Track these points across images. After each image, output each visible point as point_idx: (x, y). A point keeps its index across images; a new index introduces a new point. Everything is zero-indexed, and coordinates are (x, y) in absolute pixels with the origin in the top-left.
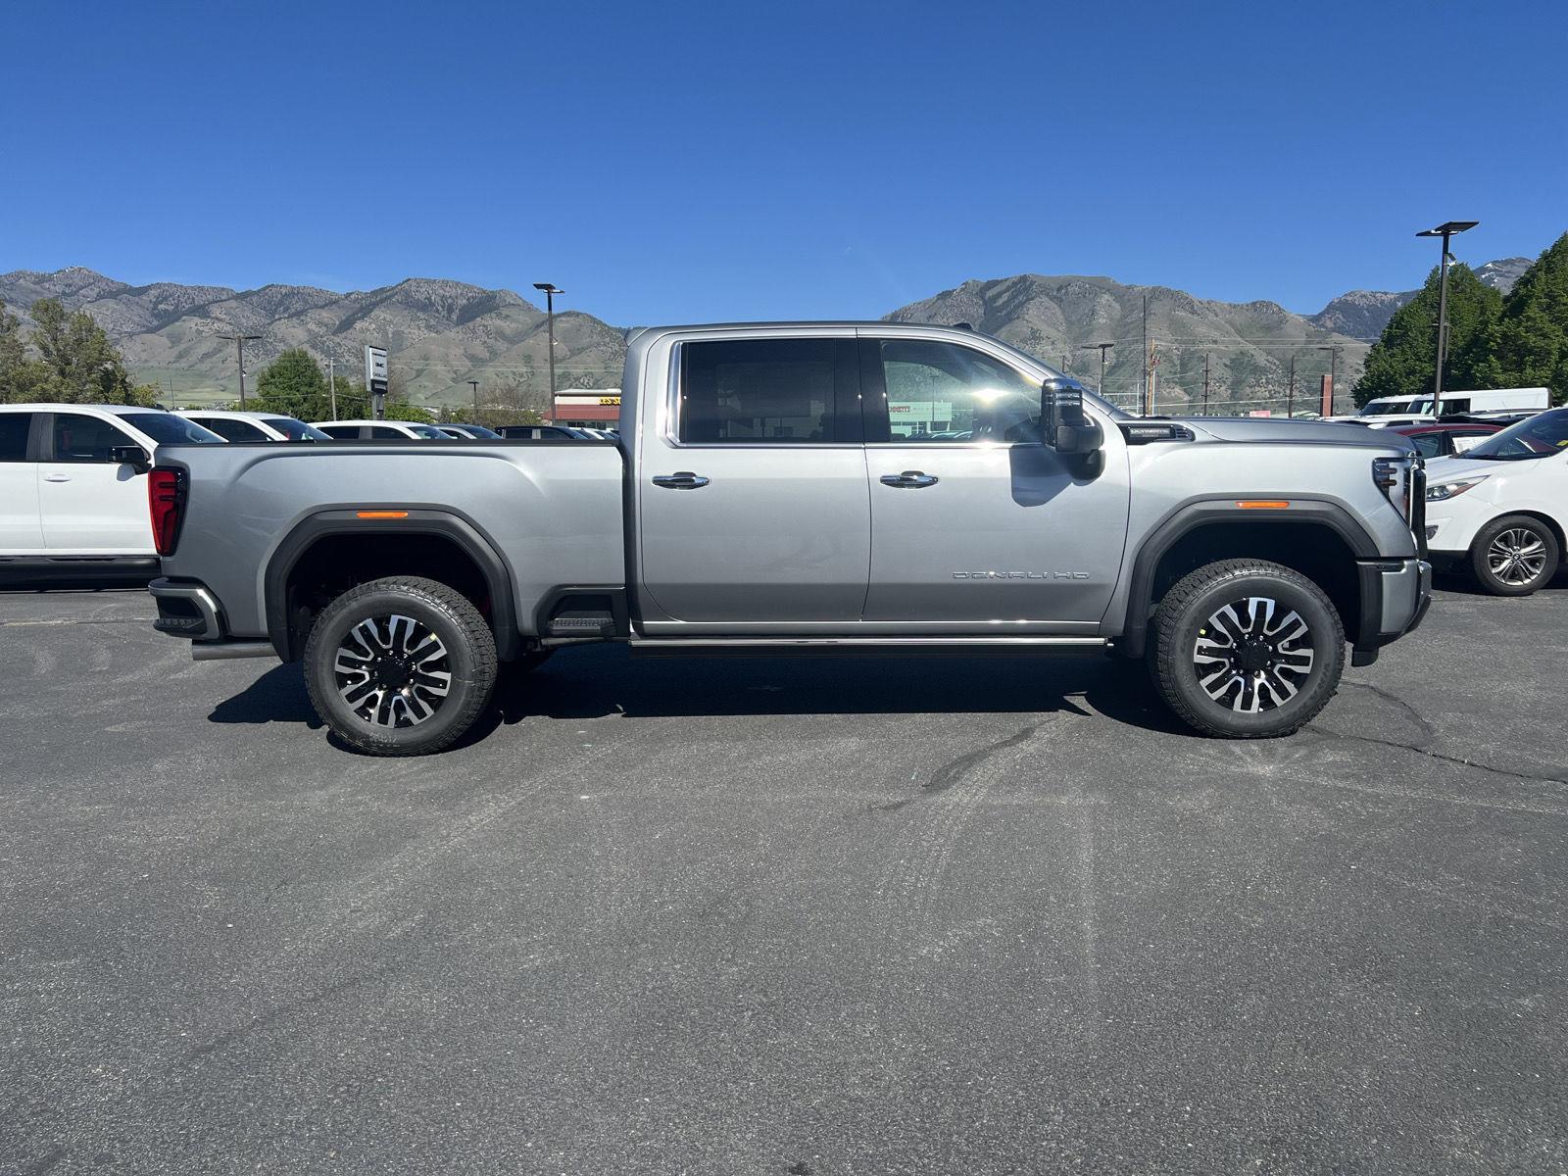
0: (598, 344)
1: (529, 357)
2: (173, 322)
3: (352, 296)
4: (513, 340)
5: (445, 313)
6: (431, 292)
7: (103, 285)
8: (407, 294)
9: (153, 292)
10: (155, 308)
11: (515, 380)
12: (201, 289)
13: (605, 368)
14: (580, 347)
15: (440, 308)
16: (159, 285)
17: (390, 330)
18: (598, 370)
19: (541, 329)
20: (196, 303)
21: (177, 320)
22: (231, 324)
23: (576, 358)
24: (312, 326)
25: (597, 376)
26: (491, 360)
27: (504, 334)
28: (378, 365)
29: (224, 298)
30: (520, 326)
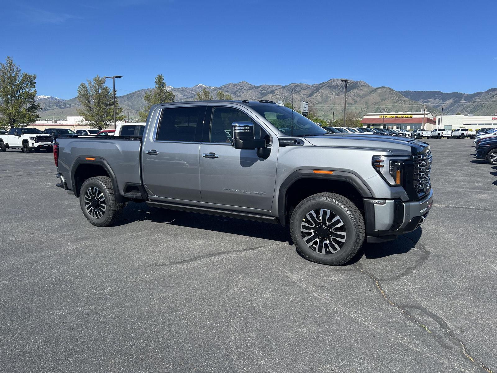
0: (391, 97)
1: (367, 102)
2: (265, 96)
3: (314, 86)
4: (362, 97)
5: (341, 89)
6: (338, 83)
7: (249, 86)
8: (330, 84)
9: (261, 87)
10: (261, 92)
11: (362, 110)
12: (273, 86)
13: (393, 105)
14: (385, 98)
15: (340, 88)
16: (263, 85)
17: (324, 95)
18: (390, 106)
19: (372, 93)
20: (272, 90)
21: (266, 95)
22: (280, 96)
23: (383, 102)
24: (302, 95)
25: (390, 108)
26: (354, 104)
27: (359, 95)
28: (305, 107)
29: (279, 88)
30: (365, 92)
